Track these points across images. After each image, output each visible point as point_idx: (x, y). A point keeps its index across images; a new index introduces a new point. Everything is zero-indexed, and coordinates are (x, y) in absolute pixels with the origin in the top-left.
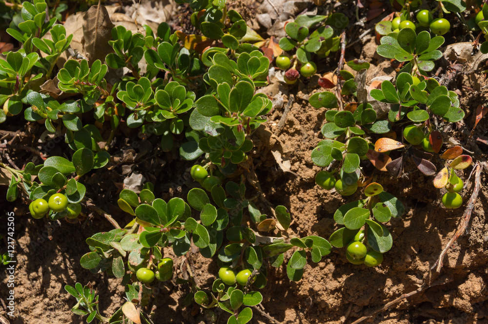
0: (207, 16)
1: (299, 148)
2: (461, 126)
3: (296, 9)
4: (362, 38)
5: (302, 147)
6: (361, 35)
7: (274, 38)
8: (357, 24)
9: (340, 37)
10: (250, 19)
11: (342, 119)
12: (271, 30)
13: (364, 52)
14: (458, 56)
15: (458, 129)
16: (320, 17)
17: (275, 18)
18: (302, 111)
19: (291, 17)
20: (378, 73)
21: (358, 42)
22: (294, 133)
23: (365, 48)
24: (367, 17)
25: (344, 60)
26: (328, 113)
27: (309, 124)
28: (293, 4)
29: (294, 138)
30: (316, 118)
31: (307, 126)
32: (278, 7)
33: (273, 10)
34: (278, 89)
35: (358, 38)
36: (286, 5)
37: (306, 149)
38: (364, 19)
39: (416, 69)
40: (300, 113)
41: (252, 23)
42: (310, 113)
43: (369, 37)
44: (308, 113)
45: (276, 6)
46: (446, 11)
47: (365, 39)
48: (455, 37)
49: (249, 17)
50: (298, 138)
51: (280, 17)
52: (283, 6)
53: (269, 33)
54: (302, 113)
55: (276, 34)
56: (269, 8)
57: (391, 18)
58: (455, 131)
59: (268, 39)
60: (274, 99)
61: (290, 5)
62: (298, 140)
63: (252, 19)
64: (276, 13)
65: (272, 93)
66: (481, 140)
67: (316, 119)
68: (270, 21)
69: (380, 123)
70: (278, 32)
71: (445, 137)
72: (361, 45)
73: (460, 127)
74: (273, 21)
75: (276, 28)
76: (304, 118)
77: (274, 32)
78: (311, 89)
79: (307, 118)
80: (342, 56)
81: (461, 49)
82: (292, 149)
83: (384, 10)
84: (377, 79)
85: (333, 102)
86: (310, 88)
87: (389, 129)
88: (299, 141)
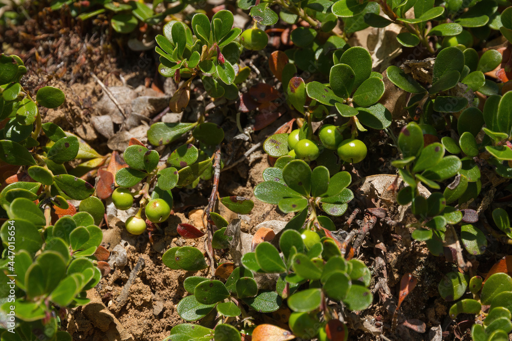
0: (11, 129)
1: (151, 329)
2: (387, 298)
3: (151, 108)
4: (249, 156)
5: (155, 327)
6: (247, 150)
7: (117, 154)
8: (238, 137)
9: (212, 158)
10: (81, 124)
11: (207, 292)
12: (112, 141)
13: (251, 178)
14: (380, 195)
15: (381, 302)
16: (185, 126)
17: (121, 122)
18: (156, 269)
19: (143, 122)
20: (268, 213)
21: (243, 162)
22: (143, 305)
23: (253, 172)
24: (255, 125)
25: (218, 194)
26: (188, 281)
27: (167, 290)
28: (147, 101)
29: (142, 314)
30: (177, 281)
31: (164, 292)
32: (125, 106)
33: (117, 110)
34: (119, 237)
35: (243, 156)
36: (136, 103)
37: (161, 329)
38: (250, 128)
39: (314, 219)
40: (153, 273)
41: (85, 130)
42: (167, 273)
43: (258, 155)
44: (165, 274)
45: (121, 105)
46: (361, 128)
47: (252, 158)
48: (382, 159)
49: (80, 120)
50: (149, 314)
51: (128, 121)
52: (133, 105)
53: (110, 146)
54: (156, 273)
55: (120, 148)
56: (112, 107)
57: (289, 128)
58: (379, 305)
59: (109, 154)
60: (114, 253)
61: (143, 102)
62: (148, 317)
63: (84, 124)
64: (121, 115)
65: (109, 244)
66: (409, 325)
67: (176, 283)
68: (111, 127)
69: (265, 295)
70: (123, 146)
71: (356, 322)
72: (248, 166)
73: (385, 300)
74: (116, 127)
75: (120, 139)
76: (160, 281)
77: (118, 145)
78: (169, 237)
79: (164, 281)
80: (215, 189)
81: (383, 185)
82: (140, 332)
83: (280, 115)
84: (265, 225)
85: (198, 262)
86: (167, 235)
87: (278, 305)
88: (151, 318)
